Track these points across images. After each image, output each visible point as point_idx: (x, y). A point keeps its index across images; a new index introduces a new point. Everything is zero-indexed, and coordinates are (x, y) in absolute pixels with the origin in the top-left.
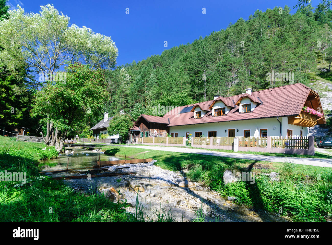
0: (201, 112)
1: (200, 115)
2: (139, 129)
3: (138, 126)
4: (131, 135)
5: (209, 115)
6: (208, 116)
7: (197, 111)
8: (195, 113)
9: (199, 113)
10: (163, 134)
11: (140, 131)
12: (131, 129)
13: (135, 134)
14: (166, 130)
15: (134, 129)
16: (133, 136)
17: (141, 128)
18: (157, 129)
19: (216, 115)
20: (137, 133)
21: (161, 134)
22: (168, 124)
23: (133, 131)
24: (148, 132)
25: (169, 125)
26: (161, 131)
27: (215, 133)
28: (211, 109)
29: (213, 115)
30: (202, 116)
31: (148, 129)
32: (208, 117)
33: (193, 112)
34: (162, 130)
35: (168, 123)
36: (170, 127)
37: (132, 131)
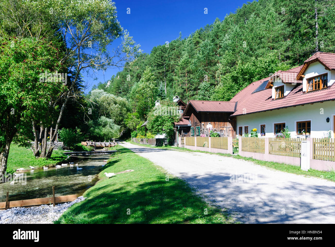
0: (283, 86)
1: (283, 92)
2: (189, 123)
3: (188, 119)
4: (177, 133)
5: (298, 91)
6: (296, 92)
7: (276, 86)
8: (273, 90)
9: (281, 89)
10: (225, 129)
11: (190, 127)
12: (176, 123)
13: (182, 131)
14: (229, 122)
15: (181, 123)
16: (181, 134)
17: (191, 122)
18: (214, 121)
19: (310, 89)
20: (186, 130)
21: (221, 129)
22: (233, 113)
23: (179, 126)
24: (199, 128)
25: (234, 115)
26: (220, 125)
27: (309, 123)
28: (301, 79)
29: (303, 91)
30: (285, 94)
31: (199, 124)
32: (295, 95)
33: (271, 87)
34: (222, 123)
35: (233, 110)
36: (238, 117)
37: (177, 127)
